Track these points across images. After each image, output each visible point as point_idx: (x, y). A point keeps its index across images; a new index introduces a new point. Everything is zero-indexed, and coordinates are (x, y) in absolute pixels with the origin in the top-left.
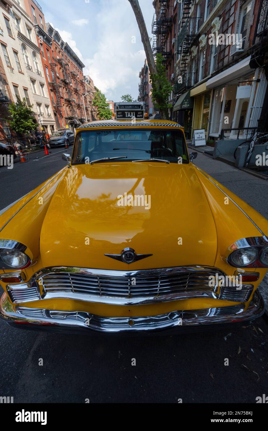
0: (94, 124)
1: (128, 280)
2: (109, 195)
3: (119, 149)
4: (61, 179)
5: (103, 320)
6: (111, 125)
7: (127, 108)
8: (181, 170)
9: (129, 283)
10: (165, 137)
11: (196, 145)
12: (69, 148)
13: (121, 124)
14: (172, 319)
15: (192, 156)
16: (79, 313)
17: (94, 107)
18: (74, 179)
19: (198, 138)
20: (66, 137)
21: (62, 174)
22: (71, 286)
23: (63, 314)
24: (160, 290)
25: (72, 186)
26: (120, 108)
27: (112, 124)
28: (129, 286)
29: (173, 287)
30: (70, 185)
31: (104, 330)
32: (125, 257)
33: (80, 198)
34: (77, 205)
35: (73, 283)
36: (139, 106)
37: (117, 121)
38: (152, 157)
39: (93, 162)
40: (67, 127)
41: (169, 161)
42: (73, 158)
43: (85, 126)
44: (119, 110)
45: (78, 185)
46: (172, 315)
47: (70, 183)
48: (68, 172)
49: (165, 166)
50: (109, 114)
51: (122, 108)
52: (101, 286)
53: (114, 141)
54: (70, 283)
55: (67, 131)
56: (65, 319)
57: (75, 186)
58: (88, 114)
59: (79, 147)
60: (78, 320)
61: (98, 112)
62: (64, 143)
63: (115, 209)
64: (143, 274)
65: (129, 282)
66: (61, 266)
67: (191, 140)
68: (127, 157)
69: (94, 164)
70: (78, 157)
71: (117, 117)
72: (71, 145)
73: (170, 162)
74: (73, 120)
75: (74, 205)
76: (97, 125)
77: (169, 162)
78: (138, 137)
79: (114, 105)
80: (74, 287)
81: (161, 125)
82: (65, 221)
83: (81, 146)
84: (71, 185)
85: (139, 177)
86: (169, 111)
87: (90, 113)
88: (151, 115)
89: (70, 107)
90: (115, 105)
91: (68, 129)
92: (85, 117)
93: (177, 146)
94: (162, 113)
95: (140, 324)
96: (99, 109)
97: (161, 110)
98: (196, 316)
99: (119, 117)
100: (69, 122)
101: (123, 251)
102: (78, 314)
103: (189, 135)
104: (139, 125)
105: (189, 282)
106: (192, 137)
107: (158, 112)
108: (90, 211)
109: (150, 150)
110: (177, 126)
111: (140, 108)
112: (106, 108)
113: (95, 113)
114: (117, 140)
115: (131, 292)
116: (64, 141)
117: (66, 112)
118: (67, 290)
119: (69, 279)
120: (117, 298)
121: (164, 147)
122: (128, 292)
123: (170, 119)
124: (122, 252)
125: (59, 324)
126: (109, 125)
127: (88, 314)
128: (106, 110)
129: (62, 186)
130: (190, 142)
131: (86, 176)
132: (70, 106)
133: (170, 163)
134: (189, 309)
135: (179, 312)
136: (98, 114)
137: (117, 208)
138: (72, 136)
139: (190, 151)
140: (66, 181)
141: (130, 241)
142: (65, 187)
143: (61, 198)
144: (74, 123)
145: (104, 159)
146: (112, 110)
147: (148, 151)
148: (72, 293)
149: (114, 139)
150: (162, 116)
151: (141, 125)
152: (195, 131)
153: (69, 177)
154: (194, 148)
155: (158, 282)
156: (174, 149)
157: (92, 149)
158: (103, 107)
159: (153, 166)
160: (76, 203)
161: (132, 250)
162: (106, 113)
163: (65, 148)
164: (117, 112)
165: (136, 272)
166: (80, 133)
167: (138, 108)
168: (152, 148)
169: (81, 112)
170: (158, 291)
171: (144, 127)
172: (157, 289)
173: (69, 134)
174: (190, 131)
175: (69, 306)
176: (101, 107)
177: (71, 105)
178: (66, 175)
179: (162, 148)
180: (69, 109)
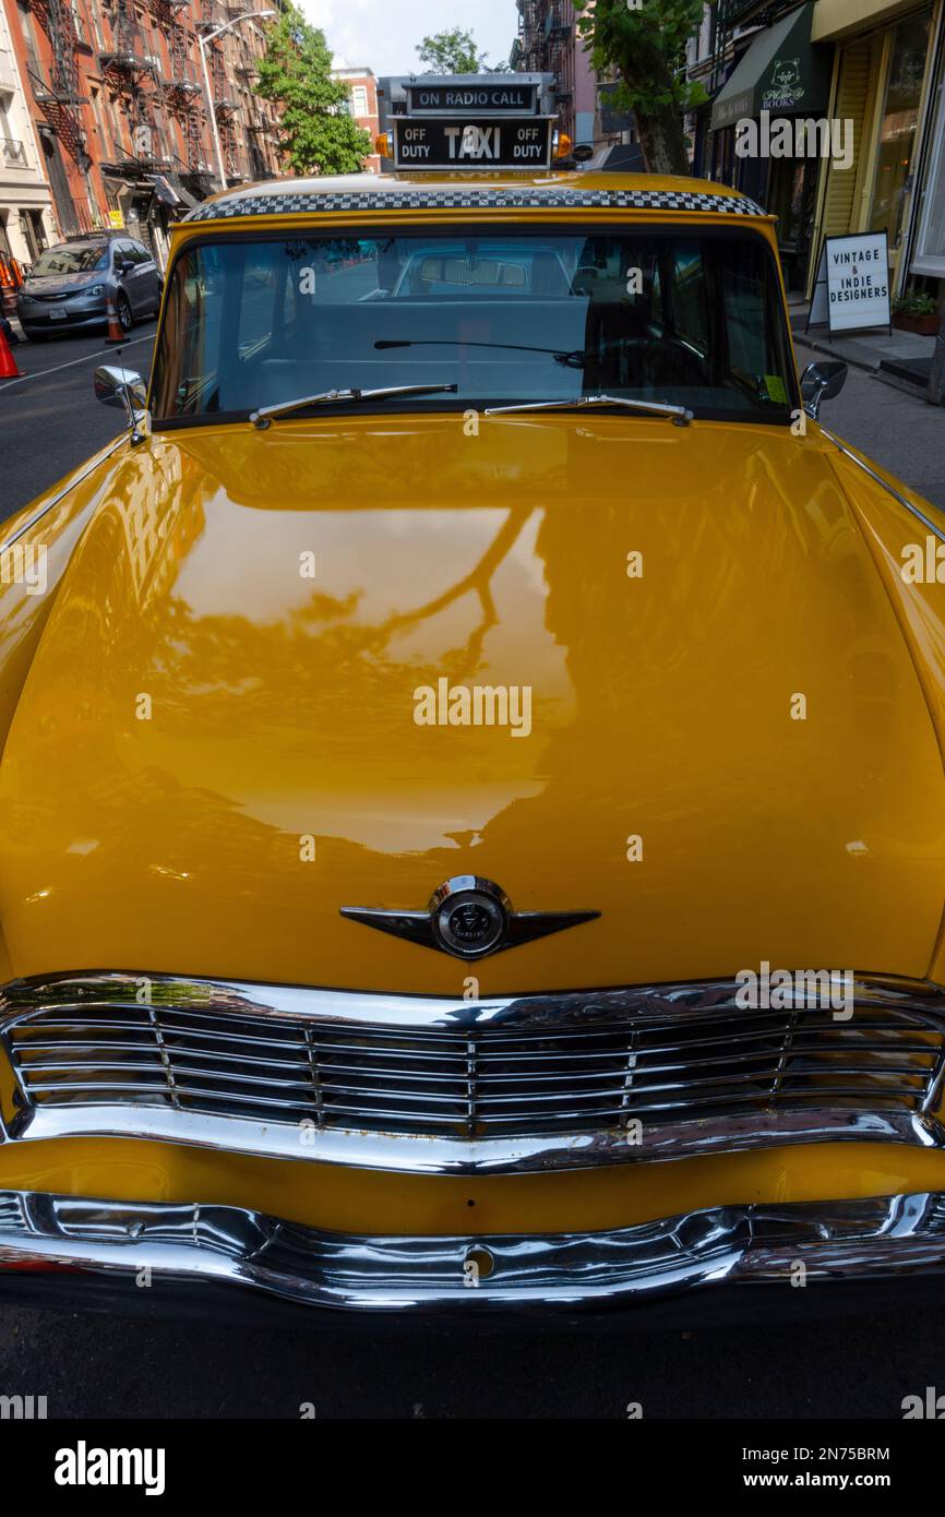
0: (274, 198)
1: (464, 1047)
2: (353, 600)
3: (407, 344)
4: (96, 506)
5: (336, 1250)
6: (365, 205)
7: (459, 106)
8: (751, 459)
9: (470, 1062)
10: (667, 277)
11: (835, 325)
12: (128, 341)
13: (425, 199)
14: (692, 1247)
15: (818, 385)
16: (205, 1215)
17: (263, 105)
18: (162, 510)
19: (849, 283)
20: (112, 279)
21: (94, 485)
22: (161, 1077)
23: (127, 1219)
24: (634, 1098)
25: (152, 554)
26: (416, 105)
27: (373, 195)
28: (472, 1076)
29: (697, 1087)
30: (141, 544)
31: (347, 1298)
32: (451, 923)
33: (195, 617)
34: (181, 648)
35: (175, 1059)
36: (525, 94)
37: (402, 179)
38: (589, 386)
39: (266, 416)
40: (116, 220)
41: (687, 408)
42: (156, 391)
43: (221, 209)
44: (414, 114)
45: (185, 547)
46: (698, 1227)
47: (141, 535)
48: (130, 470)
49: (661, 436)
50: (349, 146)
51: (429, 106)
52: (324, 1077)
53: (378, 299)
54: (157, 1058)
55: (117, 245)
56: (133, 1242)
57: (170, 553)
58: (229, 146)
59: (187, 337)
60: (202, 1247)
61: (285, 137)
62: (103, 313)
63: (384, 670)
64: (537, 1019)
65: (470, 1056)
66: (108, 972)
67: (808, 297)
68: (454, 389)
69: (276, 427)
70: (187, 385)
71: (402, 160)
72: (138, 323)
73: (696, 418)
74: (146, 181)
75: (167, 652)
76: (289, 202)
77: (690, 415)
78: (513, 271)
79: (380, 93)
80: (180, 1079)
81: (648, 205)
82: (126, 735)
83: (197, 331)
84: (147, 542)
85: (518, 498)
86: (687, 128)
87: (241, 141)
88: (584, 153)
89: (128, 102)
90: (383, 90)
91: (123, 233)
92: (217, 165)
93: (736, 331)
94: (650, 140)
95: (527, 1271)
96: (292, 117)
97: (643, 123)
98: (825, 1234)
99: (409, 160)
100: (124, 191)
101: (440, 893)
102: (200, 1219)
103: (801, 269)
104: (527, 203)
105: (789, 1062)
106: (815, 283)
107: (625, 137)
108: (249, 684)
109: (583, 349)
110: (738, 212)
111: (527, 105)
112: (332, 110)
113: (270, 138)
114: (395, 294)
115: (480, 1109)
116: (103, 302)
117: (106, 133)
118: (139, 1097)
119: (151, 1037)
120: (404, 1138)
121: (658, 334)
122: (462, 1108)
123: (696, 171)
124: (437, 902)
125: (99, 1265)
126: (356, 200)
127: (252, 1218)
128: (330, 121)
129: (100, 551)
130: (803, 310)
131: (230, 496)
132: (129, 96)
133: (696, 424)
134: (788, 1200)
135: (731, 1213)
136: (286, 147)
137: (396, 666)
138: (143, 271)
139: (805, 360)
140: (120, 520)
141: (476, 841)
142: (117, 554)
143: (99, 613)
144: (154, 195)
145: (330, 395)
146: (365, 121)
147: (570, 355)
148: (166, 1112)
149: (378, 291)
150: (651, 153)
151: (533, 202)
152: (829, 243)
153: (135, 504)
154: (824, 344)
155: (625, 1060)
156: (718, 345)
157: (259, 345)
158: (312, 103)
159: (599, 439)
160: (179, 637)
161: (489, 891)
162: (332, 141)
163: (107, 342)
164: (402, 126)
165: (508, 1002)
166: (196, 247)
167: (517, 107)
168: (592, 336)
169: (193, 136)
170: (625, 1103)
171: (552, 214)
172: (620, 1098)
173: (126, 262)
174: (805, 243)
175: (155, 1179)
176: (301, 106)
177: (136, 92)
178: (119, 491)
179: (652, 338)
180: (126, 117)
